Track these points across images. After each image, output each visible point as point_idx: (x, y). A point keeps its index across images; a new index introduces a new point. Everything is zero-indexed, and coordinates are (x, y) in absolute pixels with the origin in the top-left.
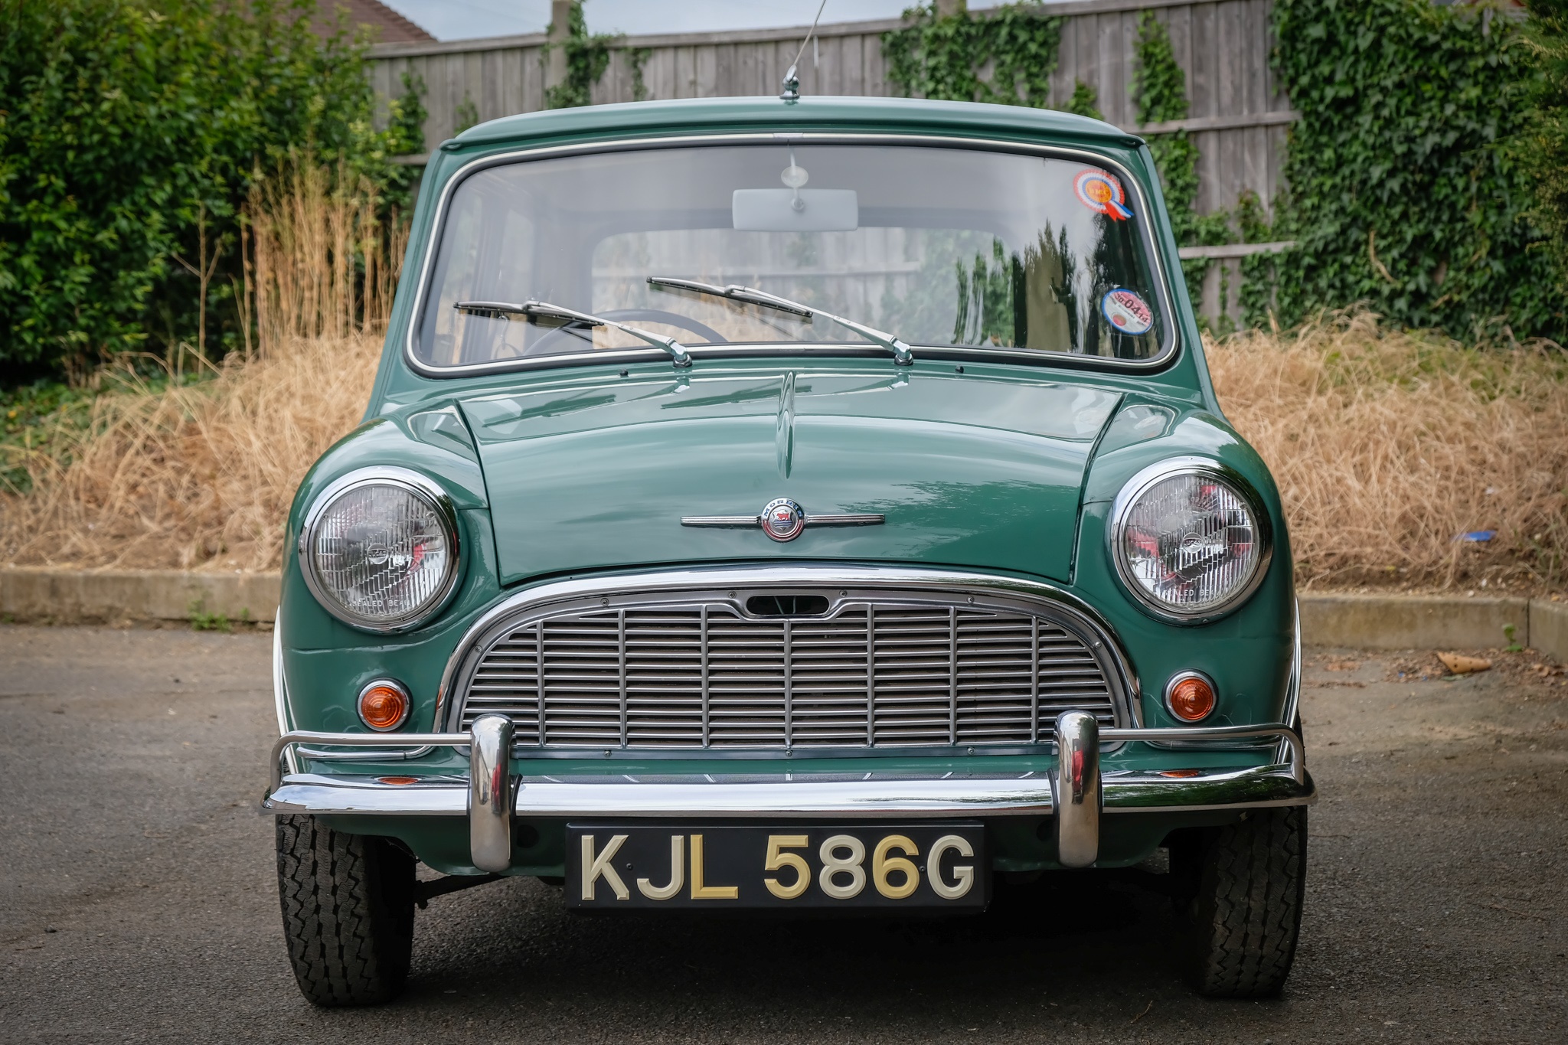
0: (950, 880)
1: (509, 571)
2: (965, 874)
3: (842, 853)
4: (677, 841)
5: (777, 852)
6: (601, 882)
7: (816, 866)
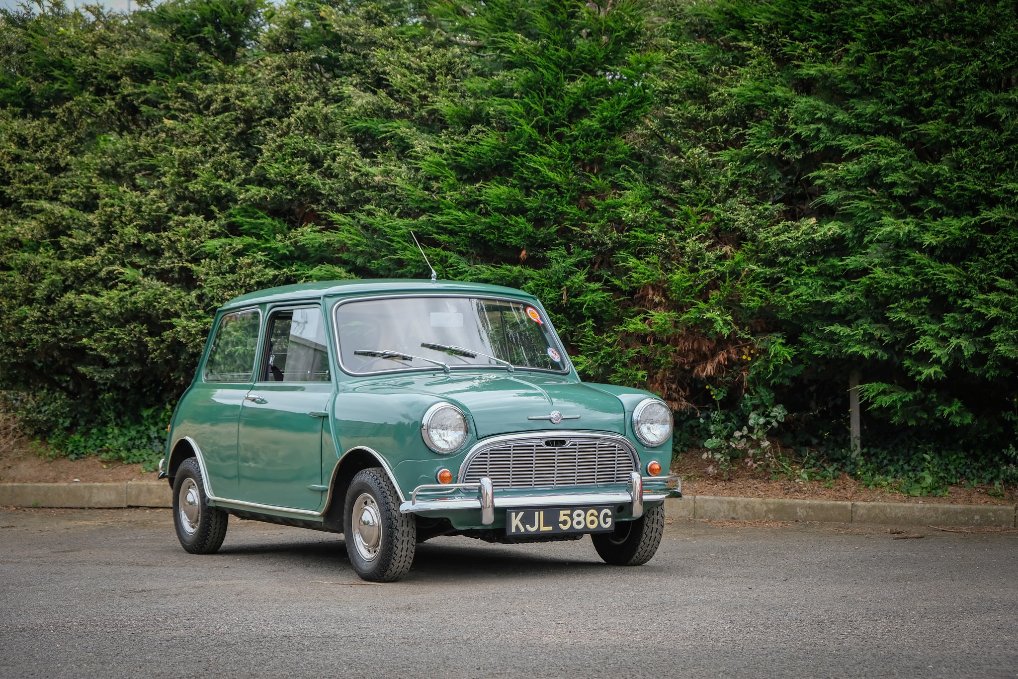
0: (606, 523)
1: (480, 434)
2: (609, 520)
3: (579, 515)
4: (537, 513)
5: (563, 515)
6: (517, 527)
7: (572, 519)
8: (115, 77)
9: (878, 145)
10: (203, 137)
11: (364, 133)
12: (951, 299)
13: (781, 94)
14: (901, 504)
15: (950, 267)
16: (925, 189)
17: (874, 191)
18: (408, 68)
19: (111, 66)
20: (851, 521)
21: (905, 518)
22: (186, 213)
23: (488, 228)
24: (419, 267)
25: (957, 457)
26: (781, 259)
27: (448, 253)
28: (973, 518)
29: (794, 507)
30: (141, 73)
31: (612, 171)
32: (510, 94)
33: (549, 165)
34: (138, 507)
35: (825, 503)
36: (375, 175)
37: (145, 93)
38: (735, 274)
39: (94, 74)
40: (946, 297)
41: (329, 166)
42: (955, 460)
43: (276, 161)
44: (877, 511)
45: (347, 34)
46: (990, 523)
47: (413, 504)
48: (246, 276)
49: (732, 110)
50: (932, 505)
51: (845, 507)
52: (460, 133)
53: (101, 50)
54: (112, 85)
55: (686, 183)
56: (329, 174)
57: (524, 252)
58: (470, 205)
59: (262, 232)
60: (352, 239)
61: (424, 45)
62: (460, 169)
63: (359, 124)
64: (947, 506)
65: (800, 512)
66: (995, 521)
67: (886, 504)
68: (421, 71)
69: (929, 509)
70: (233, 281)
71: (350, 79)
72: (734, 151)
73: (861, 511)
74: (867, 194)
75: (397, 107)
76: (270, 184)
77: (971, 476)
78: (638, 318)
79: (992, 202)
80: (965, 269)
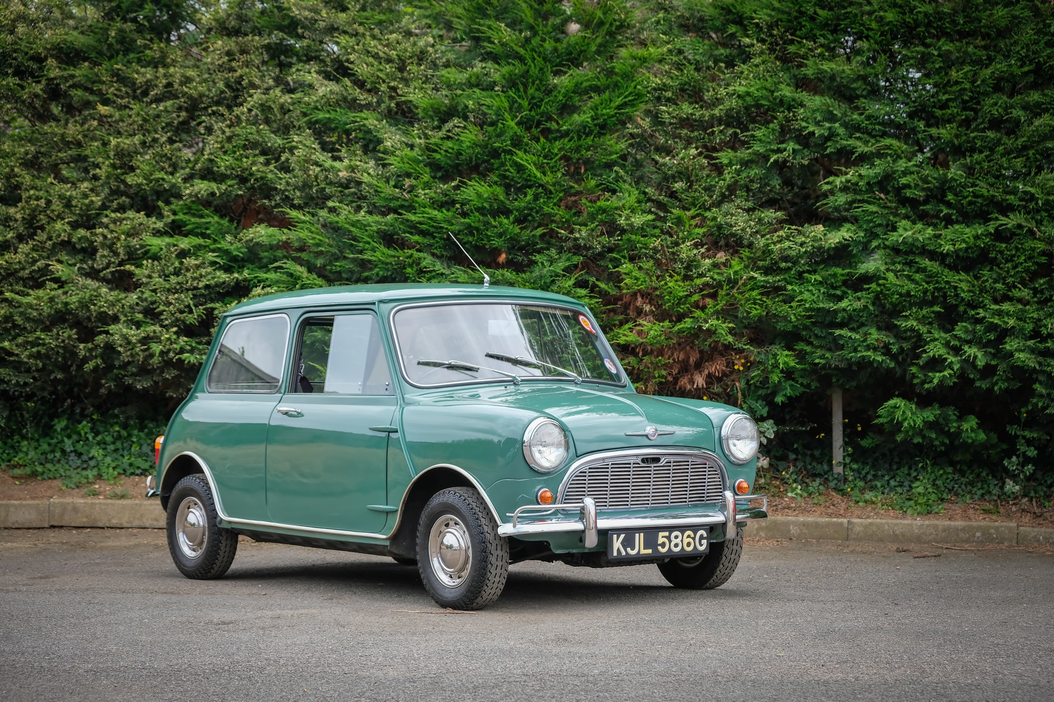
0: (701, 545)
1: (579, 453)
2: (704, 542)
3: (676, 537)
4: (637, 535)
5: (661, 537)
6: (618, 550)
7: (670, 541)
8: (39, 59)
9: (888, 147)
10: (141, 126)
11: (324, 125)
12: (961, 309)
13: (788, 94)
14: (898, 521)
15: (963, 276)
16: (938, 194)
17: (882, 196)
18: (376, 56)
19: (34, 46)
20: (847, 539)
21: (903, 536)
22: (122, 209)
23: (466, 229)
24: (388, 270)
25: (945, 472)
26: (783, 265)
27: (421, 255)
28: (974, 535)
29: (787, 524)
30: (67, 55)
31: (599, 172)
32: (490, 87)
33: (535, 164)
34: (62, 527)
35: (819, 520)
36: (339, 170)
37: (73, 76)
38: (732, 283)
39: (15, 55)
40: (957, 306)
41: (287, 160)
42: (941, 475)
43: (225, 153)
44: (874, 529)
45: (306, 18)
46: (992, 540)
47: (514, 526)
48: (194, 279)
49: (732, 109)
50: (932, 522)
51: (841, 524)
52: (434, 128)
53: (21, 29)
54: (35, 67)
55: (678, 185)
56: (286, 168)
57: (504, 256)
58: (446, 204)
59: (208, 232)
60: (314, 238)
61: (392, 32)
62: (435, 166)
63: (321, 115)
64: (947, 523)
65: (794, 530)
66: (997, 538)
67: (884, 521)
68: (389, 61)
69: (928, 526)
70: (178, 283)
71: (307, 67)
72: (731, 153)
73: (858, 529)
74: (875, 198)
75: (363, 97)
76: (220, 178)
77: (960, 491)
78: (627, 326)
79: (1007, 210)
80: (977, 278)
